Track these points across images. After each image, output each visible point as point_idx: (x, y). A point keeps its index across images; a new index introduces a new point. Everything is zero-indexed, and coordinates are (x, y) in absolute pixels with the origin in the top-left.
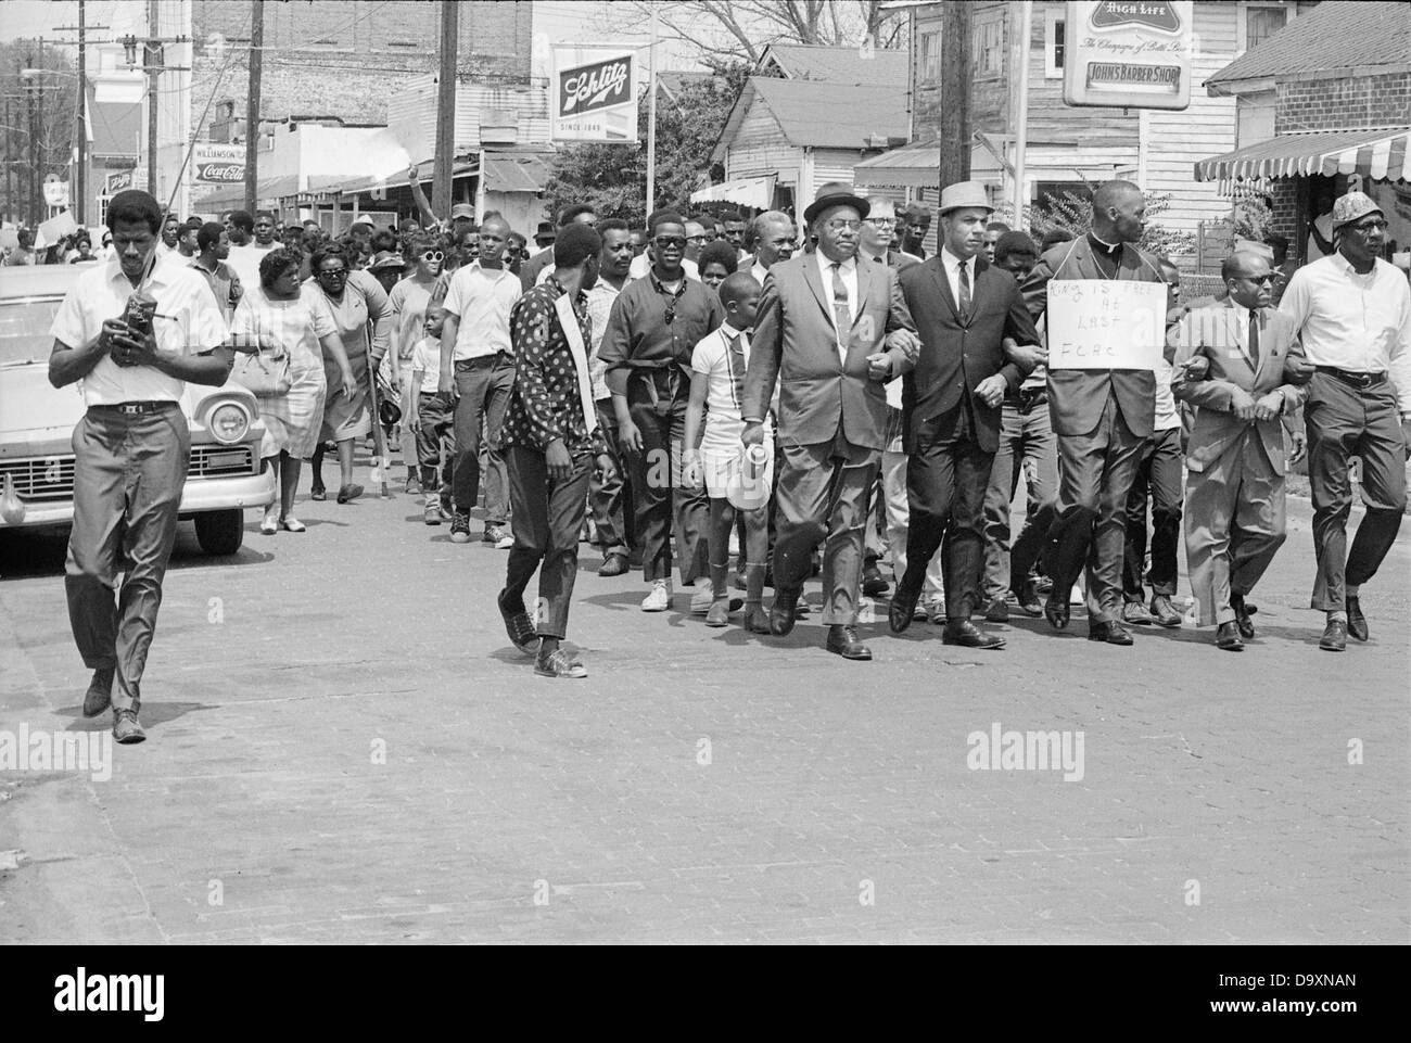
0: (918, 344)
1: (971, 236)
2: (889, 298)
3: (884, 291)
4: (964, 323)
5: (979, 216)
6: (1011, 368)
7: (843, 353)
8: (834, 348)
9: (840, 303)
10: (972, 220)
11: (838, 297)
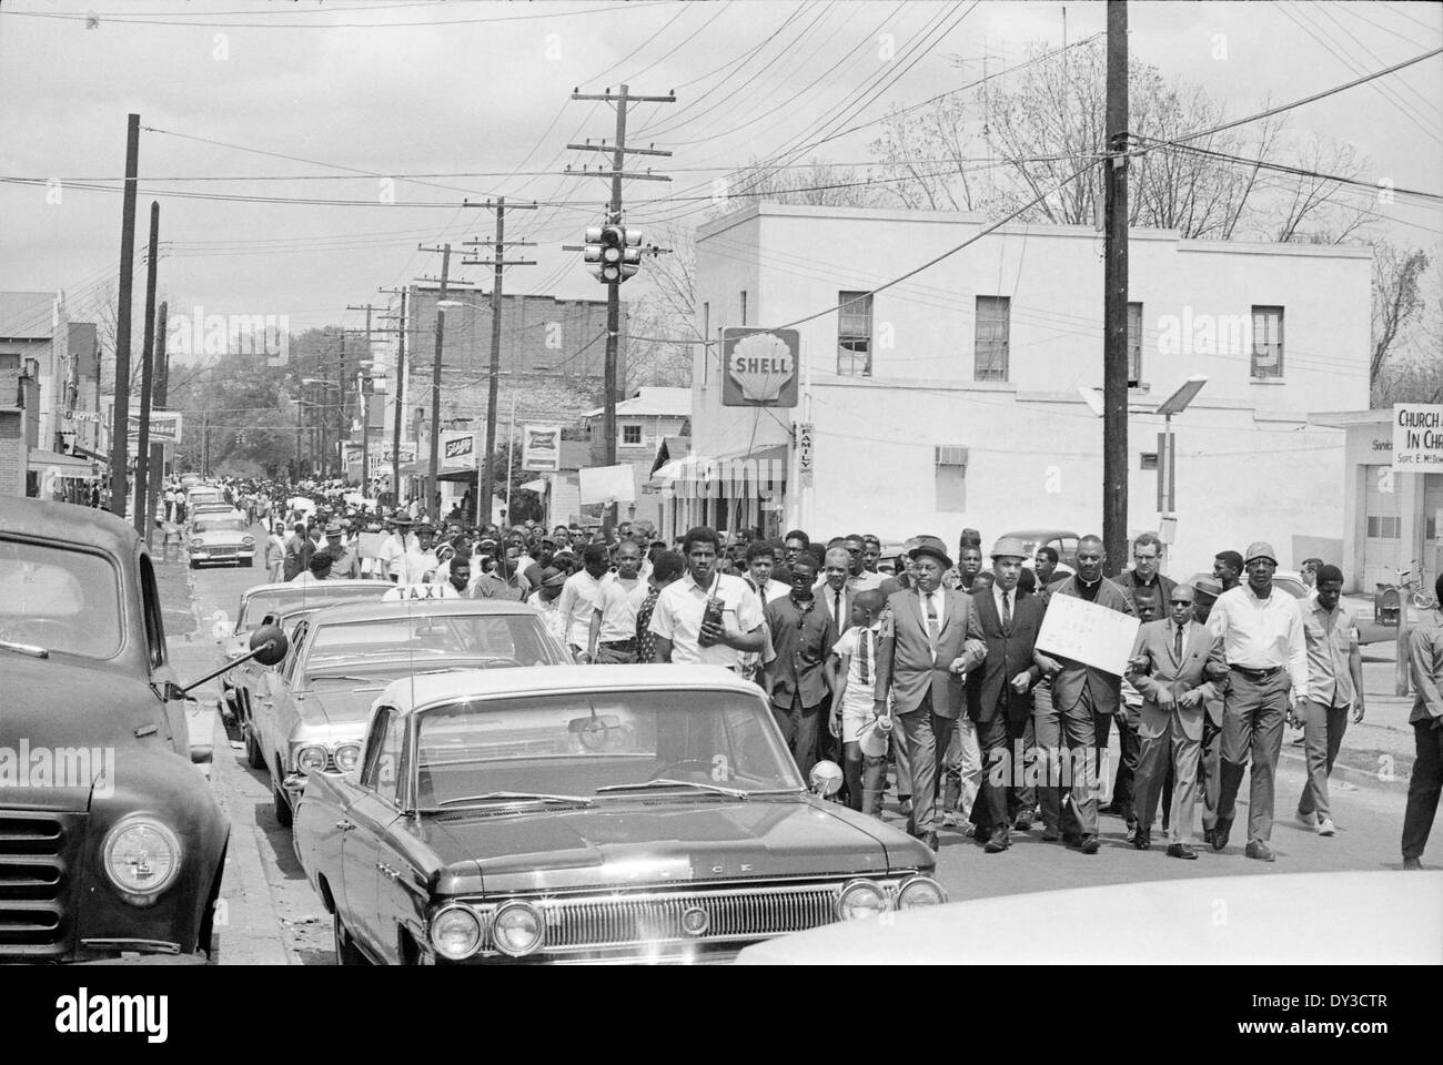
0: (985, 651)
1: (1007, 575)
2: (967, 616)
3: (964, 611)
4: (1006, 634)
5: (1014, 562)
6: (1034, 668)
7: (934, 654)
8: (929, 650)
9: (932, 620)
10: (1009, 564)
11: (930, 616)
